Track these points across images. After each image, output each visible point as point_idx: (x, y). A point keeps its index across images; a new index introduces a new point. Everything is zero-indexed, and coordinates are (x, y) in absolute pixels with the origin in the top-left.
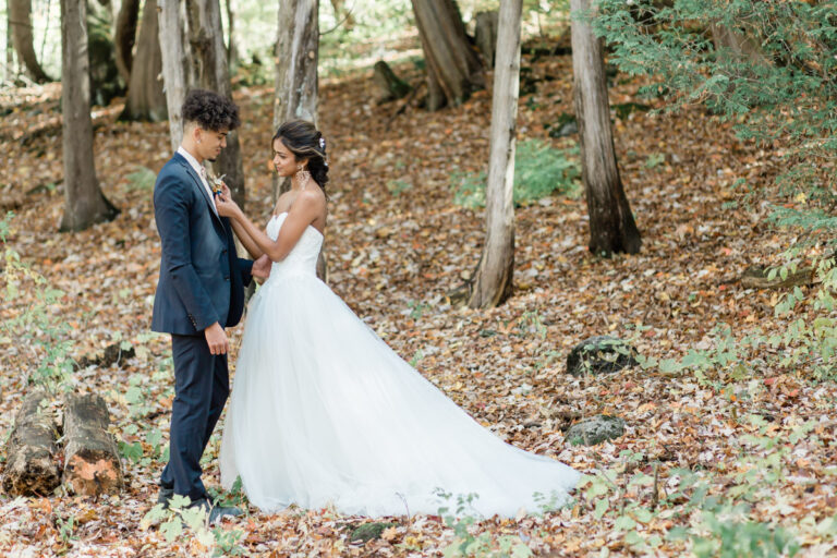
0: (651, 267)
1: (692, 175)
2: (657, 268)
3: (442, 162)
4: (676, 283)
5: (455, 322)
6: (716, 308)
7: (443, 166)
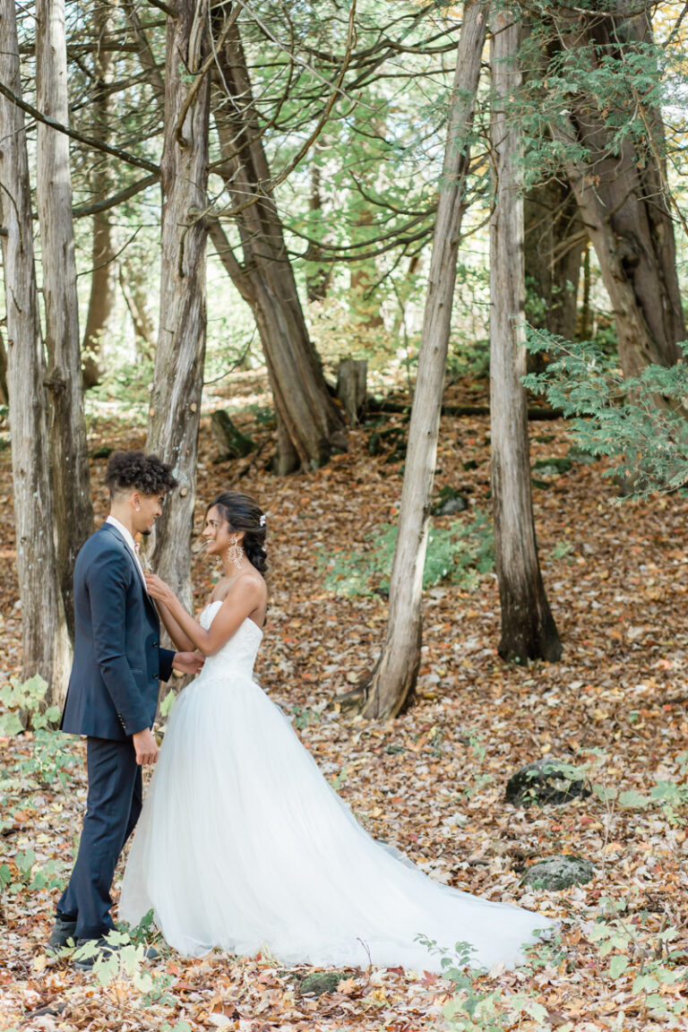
0: (577, 679)
1: (610, 569)
2: (584, 680)
3: (301, 539)
4: (610, 699)
5: (350, 734)
6: (664, 731)
7: (303, 542)
